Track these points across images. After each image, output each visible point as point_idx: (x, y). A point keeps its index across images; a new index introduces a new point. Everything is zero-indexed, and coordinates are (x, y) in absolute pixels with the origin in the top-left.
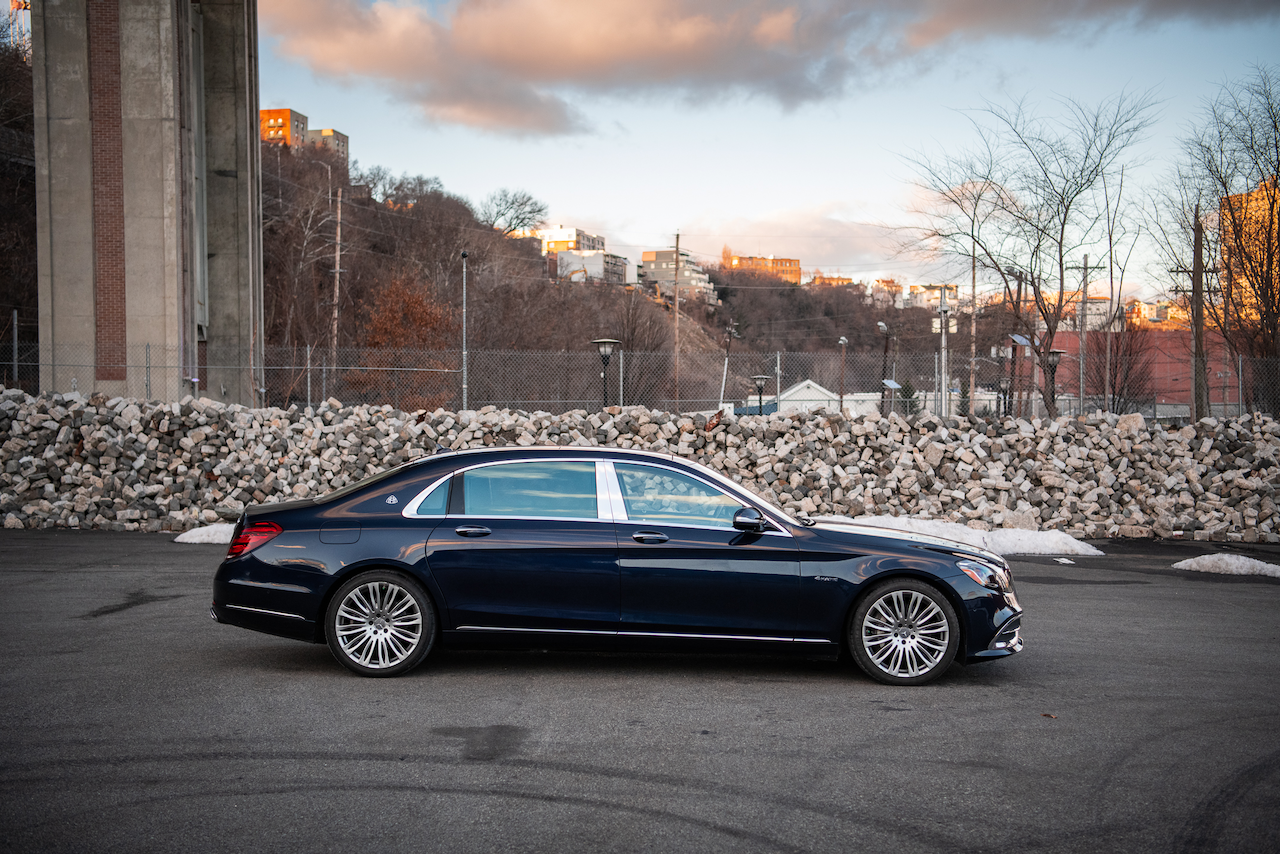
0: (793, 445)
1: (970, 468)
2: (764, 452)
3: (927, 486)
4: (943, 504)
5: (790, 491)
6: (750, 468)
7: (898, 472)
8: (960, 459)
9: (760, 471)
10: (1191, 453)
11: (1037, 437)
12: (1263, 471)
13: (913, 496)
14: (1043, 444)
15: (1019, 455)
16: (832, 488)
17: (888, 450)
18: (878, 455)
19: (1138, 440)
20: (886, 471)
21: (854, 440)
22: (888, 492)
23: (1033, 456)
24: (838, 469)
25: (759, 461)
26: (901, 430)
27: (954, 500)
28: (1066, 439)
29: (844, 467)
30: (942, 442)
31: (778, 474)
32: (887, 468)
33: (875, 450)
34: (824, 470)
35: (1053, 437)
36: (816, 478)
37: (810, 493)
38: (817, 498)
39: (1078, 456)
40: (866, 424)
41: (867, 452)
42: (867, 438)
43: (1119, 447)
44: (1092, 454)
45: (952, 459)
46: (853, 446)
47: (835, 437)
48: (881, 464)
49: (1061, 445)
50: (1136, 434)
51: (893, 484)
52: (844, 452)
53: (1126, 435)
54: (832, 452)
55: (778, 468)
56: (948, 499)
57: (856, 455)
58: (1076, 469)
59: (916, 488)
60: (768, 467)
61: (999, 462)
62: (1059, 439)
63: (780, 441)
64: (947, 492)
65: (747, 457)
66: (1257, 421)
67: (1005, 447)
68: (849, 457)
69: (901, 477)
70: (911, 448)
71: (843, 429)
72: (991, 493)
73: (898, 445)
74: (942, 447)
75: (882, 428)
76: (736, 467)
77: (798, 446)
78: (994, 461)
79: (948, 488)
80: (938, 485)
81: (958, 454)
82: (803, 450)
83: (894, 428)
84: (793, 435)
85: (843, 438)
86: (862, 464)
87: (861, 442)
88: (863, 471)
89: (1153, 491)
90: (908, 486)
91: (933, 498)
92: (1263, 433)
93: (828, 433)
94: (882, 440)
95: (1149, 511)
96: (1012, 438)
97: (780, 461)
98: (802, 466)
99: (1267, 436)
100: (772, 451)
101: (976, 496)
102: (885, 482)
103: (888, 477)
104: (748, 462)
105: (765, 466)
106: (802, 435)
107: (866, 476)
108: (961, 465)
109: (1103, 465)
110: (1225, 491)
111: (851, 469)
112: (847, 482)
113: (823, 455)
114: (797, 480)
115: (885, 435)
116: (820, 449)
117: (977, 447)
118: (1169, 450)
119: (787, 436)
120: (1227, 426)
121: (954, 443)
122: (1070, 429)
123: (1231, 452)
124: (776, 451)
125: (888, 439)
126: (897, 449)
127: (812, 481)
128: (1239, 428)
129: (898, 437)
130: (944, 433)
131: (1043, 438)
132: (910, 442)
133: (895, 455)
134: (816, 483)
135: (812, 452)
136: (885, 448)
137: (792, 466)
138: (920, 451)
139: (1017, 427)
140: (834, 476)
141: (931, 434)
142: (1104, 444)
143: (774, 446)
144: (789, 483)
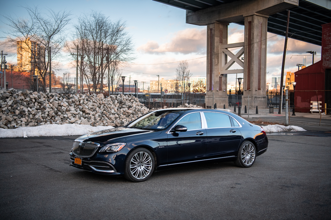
0: (12, 101)
1: (65, 108)
2: (3, 103)
3: (56, 114)
4: (62, 118)
5: (17, 116)
7: (48, 110)
8: (62, 106)
9: (4, 109)
10: (113, 104)
11: (79, 99)
12: (131, 108)
13: (53, 117)
14: (82, 102)
15: (76, 104)
16: (29, 114)
17: (43, 103)
18: (40, 104)
19: (103, 101)
20: (44, 109)
21: (31, 99)
22: (46, 115)
23: (80, 105)
24: (29, 108)
25: (3, 106)
26: (44, 97)
27: (64, 117)
28: (87, 100)
29: (31, 108)
30: (56, 100)
31: (10, 110)
32: (44, 108)
33: (39, 103)
35: (84, 99)
36: (24, 111)
38: (27, 118)
39: (91, 105)
40: (34, 95)
41: (36, 104)
42: (35, 99)
43: (99, 102)
44: (94, 104)
45: (60, 106)
46: (31, 101)
47: (25, 99)
48: (42, 107)
49: (86, 102)
50: (103, 99)
51: (47, 113)
52: (28, 103)
53: (101, 99)
54: (25, 103)
55: (10, 108)
57: (33, 104)
58: (91, 108)
59: (54, 114)
60: (6, 108)
61: (72, 106)
62: (85, 100)
63: (8, 100)
64: (62, 115)
66: (122, 96)
67: (72, 102)
68: (31, 105)
69: (49, 111)
70: (48, 102)
71: (27, 96)
72: (74, 115)
73: (44, 101)
74: (57, 102)
75: (39, 96)
77: (14, 101)
78: (71, 106)
79: (62, 114)
80: (59, 113)
81: (62, 104)
82: (16, 103)
83: (42, 96)
84: (11, 98)
85: (28, 99)
86: (36, 107)
87: (34, 101)
88: (37, 109)
89: (109, 114)
90: (52, 114)
91: (58, 117)
92: (124, 99)
93: (23, 97)
94: (40, 100)
95: (110, 119)
96: (73, 100)
97: (10, 106)
98: (18, 108)
99: (125, 100)
100: (6, 103)
101: (70, 116)
102: (45, 112)
103: (45, 111)
105: (5, 108)
106: (15, 98)
107: (38, 110)
108: (63, 107)
109: (96, 107)
110: (124, 113)
111: (33, 109)
112: (33, 113)
113: (23, 104)
114: (17, 112)
115: (40, 98)
116: (21, 103)
117: (65, 102)
118: (109, 103)
119: (9, 98)
120: (116, 97)
121: (60, 101)
122: (87, 97)
123: (121, 104)
124: (7, 103)
125: (42, 99)
126: (44, 103)
127: (22, 112)
128: (119, 98)
129: (44, 99)
130: (57, 98)
131: (81, 100)
132: (47, 101)
133: (45, 104)
134: (24, 113)
135: (19, 103)
136: (41, 102)
137: (14, 108)
138: (51, 103)
139: (73, 97)
140: (29, 111)
141: (53, 98)
142: (96, 101)
143: (6, 101)
144: (15, 113)
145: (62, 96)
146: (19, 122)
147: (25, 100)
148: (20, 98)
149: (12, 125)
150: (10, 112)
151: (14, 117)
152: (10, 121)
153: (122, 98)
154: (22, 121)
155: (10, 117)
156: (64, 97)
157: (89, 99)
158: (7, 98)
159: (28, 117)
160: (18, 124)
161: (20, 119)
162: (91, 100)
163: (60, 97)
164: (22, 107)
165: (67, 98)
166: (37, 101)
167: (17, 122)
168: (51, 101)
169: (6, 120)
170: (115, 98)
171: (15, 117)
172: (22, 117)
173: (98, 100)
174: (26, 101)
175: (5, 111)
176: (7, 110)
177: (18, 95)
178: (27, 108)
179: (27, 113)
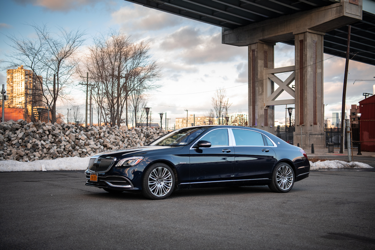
0: (22, 133)
1: (84, 142)
2: (13, 136)
3: (74, 148)
5: (29, 150)
6: (8, 141)
7: (64, 143)
8: (80, 139)
9: (14, 142)
10: (139, 138)
11: (99, 132)
13: (69, 151)
14: (102, 134)
15: (95, 137)
16: (43, 148)
17: (58, 135)
18: (54, 137)
19: (127, 134)
20: (60, 143)
21: (44, 131)
22: (62, 150)
23: (100, 138)
24: (42, 142)
25: (12, 139)
26: (59, 129)
27: (83, 152)
28: (109, 133)
29: (44, 141)
30: (73, 133)
31: (20, 144)
32: (60, 142)
33: (53, 135)
34: (38, 142)
35: (104, 132)
36: (37, 145)
37: (37, 150)
38: (40, 152)
39: (113, 138)
40: (47, 126)
41: (50, 136)
42: (49, 130)
43: (123, 135)
44: (116, 138)
45: (77, 139)
47: (38, 130)
49: (107, 135)
50: (127, 131)
51: (63, 147)
52: (41, 136)
53: (125, 132)
54: (37, 136)
55: (20, 142)
56: (81, 152)
57: (46, 137)
58: (113, 142)
59: (71, 148)
60: (16, 141)
61: (91, 140)
62: (106, 133)
63: (18, 132)
64: (80, 150)
65: (8, 138)
66: (149, 129)
67: (91, 135)
68: (45, 138)
69: (65, 145)
70: (63, 135)
71: (40, 128)
72: (94, 150)
73: (60, 134)
74: (74, 135)
75: (53, 128)
76: (3, 141)
77: (24, 134)
78: (90, 139)
79: (80, 148)
80: (77, 147)
81: (80, 137)
82: (27, 135)
83: (57, 128)
84: (22, 129)
85: (41, 131)
86: (50, 140)
87: (48, 133)
88: (51, 143)
90: (68, 148)
91: (76, 152)
92: (151, 132)
93: (35, 129)
94: (55, 132)
96: (93, 132)
97: (20, 139)
98: (30, 141)
99: (152, 133)
100: (16, 135)
101: (90, 151)
102: (61, 146)
103: (61, 144)
104: (8, 139)
105: (15, 141)
106: (26, 130)
107: (53, 144)
108: (81, 141)
109: (119, 141)
111: (47, 142)
112: (47, 146)
113: (35, 137)
114: (29, 146)
115: (54, 130)
116: (33, 135)
117: (83, 135)
118: (133, 137)
119: (20, 130)
120: (142, 130)
121: (77, 133)
122: (108, 130)
123: (148, 137)
124: (18, 135)
125: (57, 131)
126: (60, 135)
127: (35, 146)
128: (145, 131)
129: (59, 131)
130: (74, 130)
131: (101, 132)
132: (63, 133)
133: (60, 137)
134: (37, 147)
135: (31, 136)
136: (56, 135)
137: (26, 141)
138: (67, 136)
139: (92, 129)
140: (42, 144)
141: (70, 130)
142: (119, 134)
143: (16, 133)
144: (27, 147)
145: (78, 128)
146: (32, 157)
147: (38, 132)
148: (31, 129)
149: (24, 160)
150: (21, 146)
151: (25, 151)
152: (22, 155)
153: (149, 131)
154: (35, 156)
155: (22, 151)
156: (81, 129)
157: (110, 132)
158: (17, 129)
159: (42, 151)
160: (31, 159)
161: (33, 153)
162: (113, 133)
163: (77, 129)
164: (34, 140)
165: (85, 131)
166: (51, 133)
167: (29, 157)
168: (67, 133)
169: (17, 154)
170: (140, 131)
171: (27, 152)
172: (35, 151)
173: (121, 133)
174: (38, 134)
175: (15, 144)
176: (18, 143)
177: (29, 126)
178: (40, 141)
179: (40, 146)
